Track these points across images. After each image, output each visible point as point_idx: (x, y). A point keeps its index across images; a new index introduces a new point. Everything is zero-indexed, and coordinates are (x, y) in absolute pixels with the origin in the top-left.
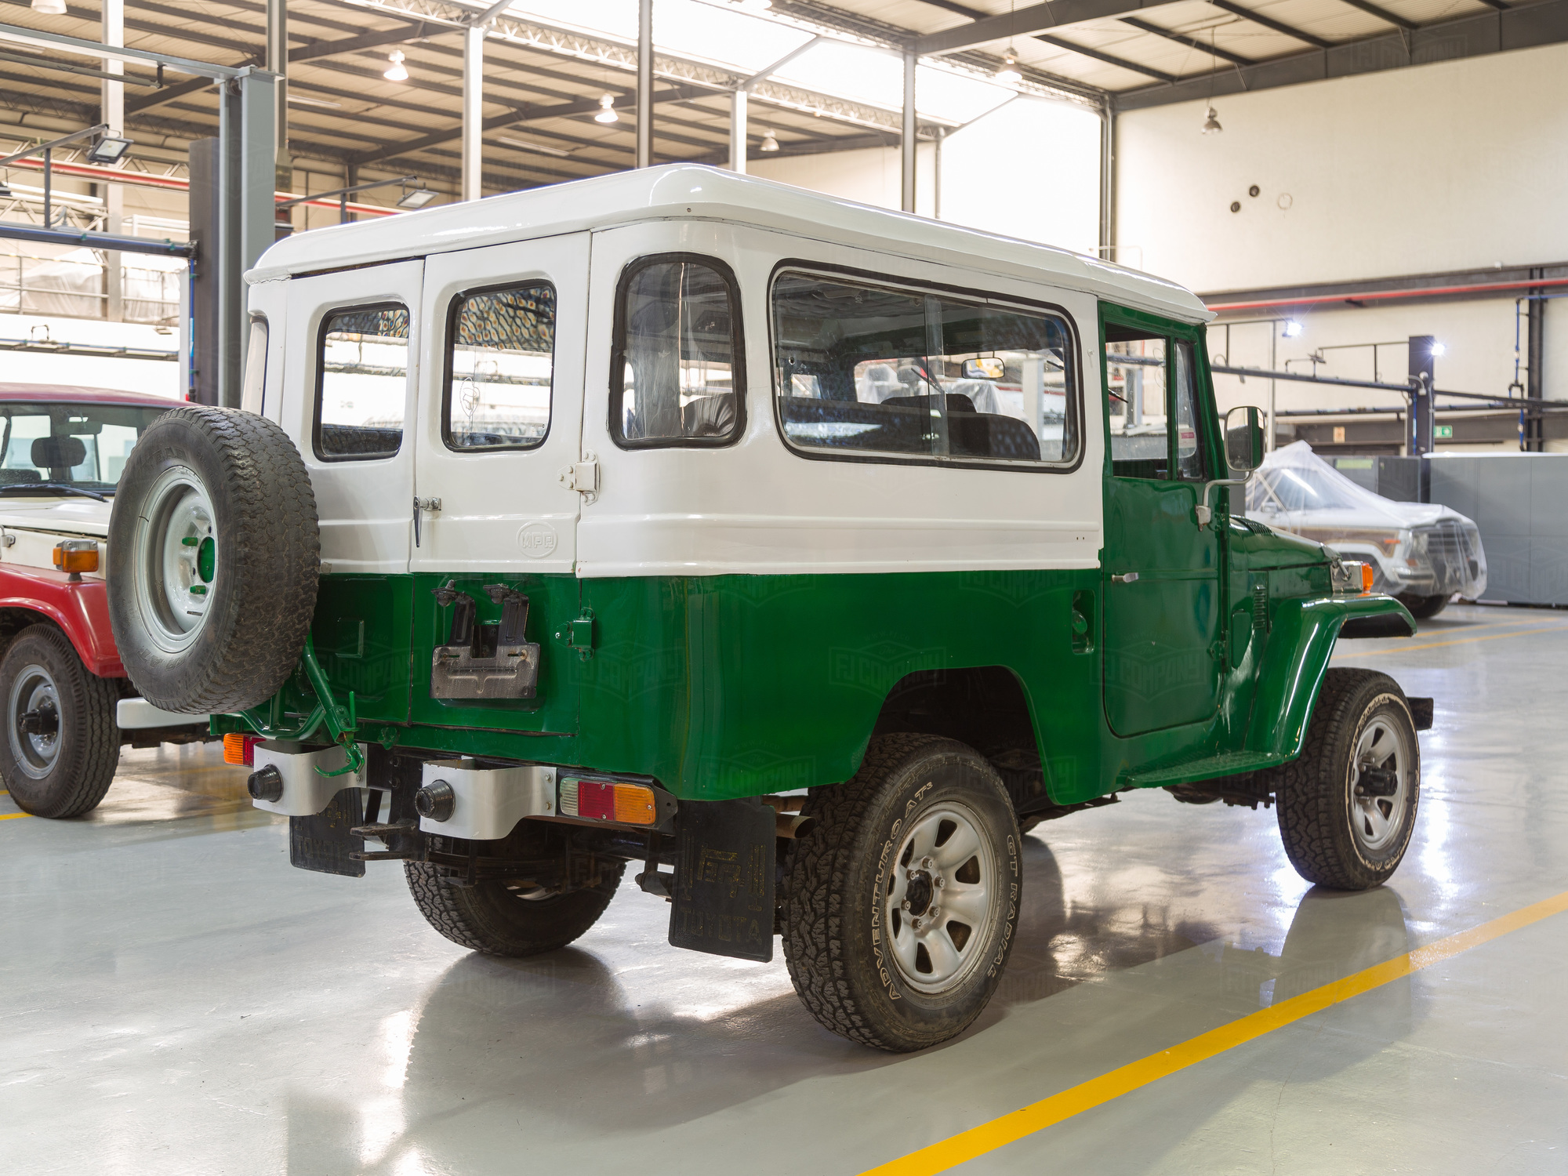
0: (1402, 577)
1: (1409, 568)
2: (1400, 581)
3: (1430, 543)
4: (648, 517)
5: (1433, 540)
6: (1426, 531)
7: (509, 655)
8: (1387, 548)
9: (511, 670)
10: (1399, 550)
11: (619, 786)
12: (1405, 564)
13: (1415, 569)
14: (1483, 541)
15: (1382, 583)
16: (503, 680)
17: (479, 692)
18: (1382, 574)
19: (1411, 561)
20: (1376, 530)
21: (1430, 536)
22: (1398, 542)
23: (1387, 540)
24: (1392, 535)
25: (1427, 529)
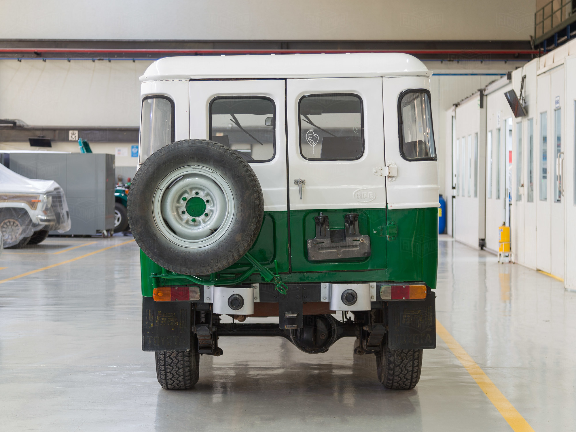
0: (42, 220)
1: (45, 216)
2: (41, 223)
3: (53, 201)
4: (419, 187)
5: (55, 200)
6: (51, 195)
7: (353, 241)
8: (33, 205)
9: (356, 246)
10: (40, 205)
11: (410, 286)
12: (42, 213)
13: (48, 216)
14: (67, 200)
15: (31, 225)
16: (353, 251)
17: (339, 256)
18: (31, 220)
19: (46, 211)
20: (27, 195)
21: (53, 197)
22: (39, 201)
23: (33, 200)
24: (36, 197)
25: (51, 193)
